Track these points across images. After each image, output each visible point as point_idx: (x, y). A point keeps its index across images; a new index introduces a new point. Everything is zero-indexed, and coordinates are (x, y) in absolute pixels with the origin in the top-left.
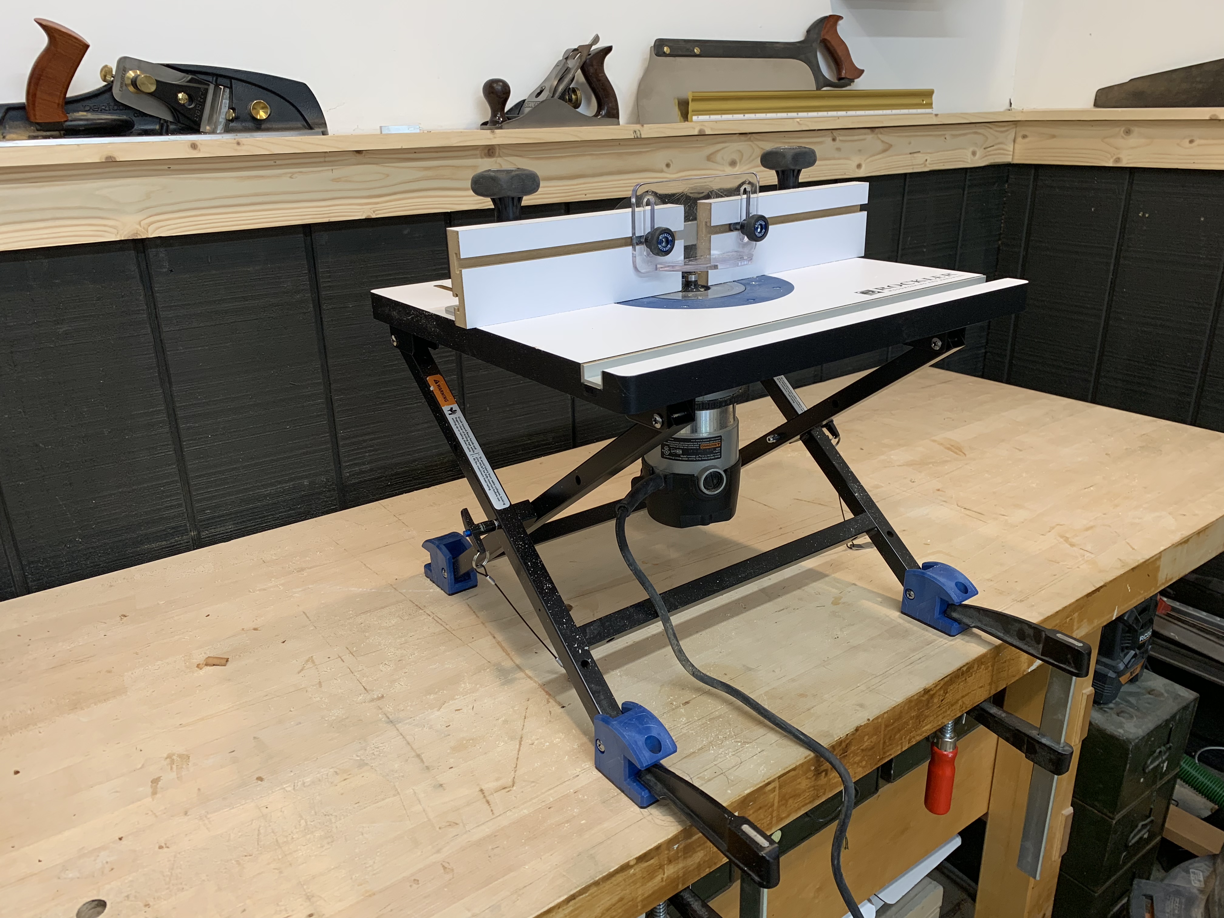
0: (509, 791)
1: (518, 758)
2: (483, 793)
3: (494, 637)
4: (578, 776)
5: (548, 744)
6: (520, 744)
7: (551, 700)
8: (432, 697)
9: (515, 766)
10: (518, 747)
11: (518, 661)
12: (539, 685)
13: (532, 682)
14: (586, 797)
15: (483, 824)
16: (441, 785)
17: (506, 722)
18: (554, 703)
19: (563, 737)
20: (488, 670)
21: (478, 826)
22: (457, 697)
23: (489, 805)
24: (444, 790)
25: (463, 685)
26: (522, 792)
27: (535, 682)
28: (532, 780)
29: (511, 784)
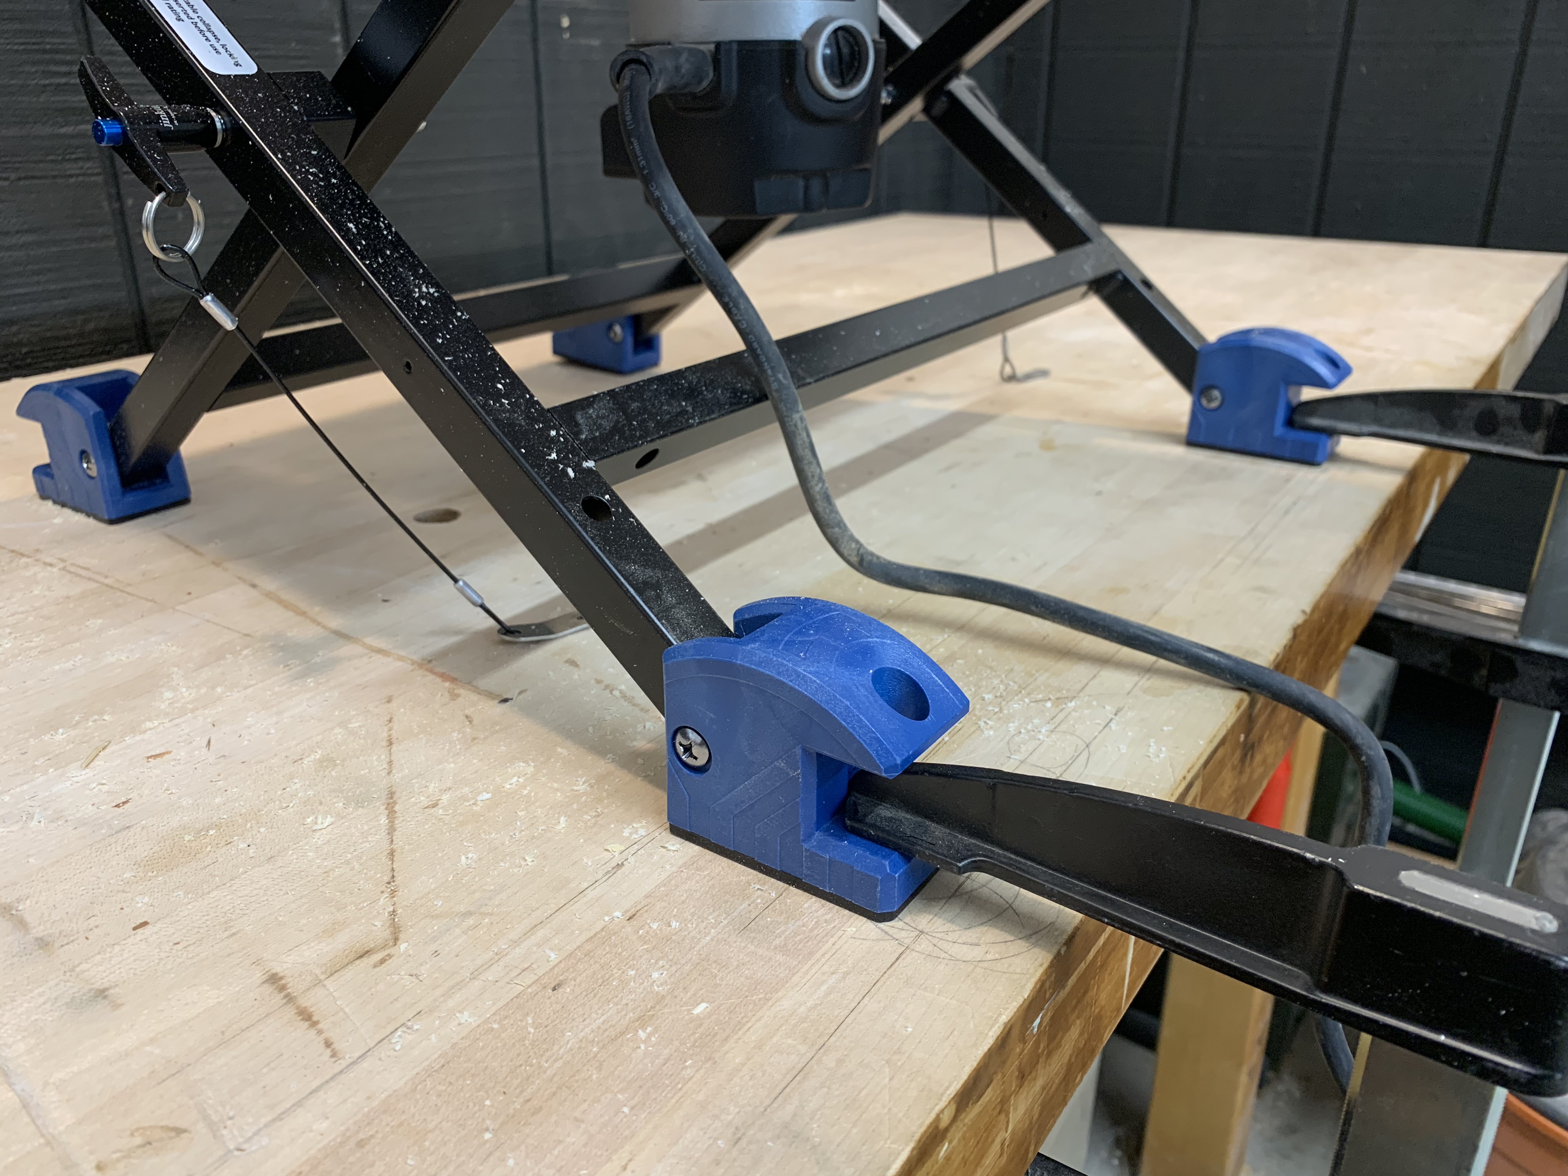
0: (382, 961)
1: (392, 853)
2: (283, 988)
3: (254, 586)
4: (619, 866)
5: (486, 796)
6: (391, 813)
7: (461, 691)
8: (61, 736)
9: (386, 879)
10: (384, 820)
11: (336, 622)
12: (413, 663)
13: (390, 659)
14: (675, 924)
15: (299, 1104)
16: (102, 994)
17: (328, 762)
18: (474, 697)
19: (530, 770)
20: (245, 652)
21: (279, 1118)
22: (149, 724)
23: (314, 1024)
24: (116, 1006)
25: (168, 695)
26: (436, 953)
27: (401, 658)
28: (462, 908)
29: (387, 934)
